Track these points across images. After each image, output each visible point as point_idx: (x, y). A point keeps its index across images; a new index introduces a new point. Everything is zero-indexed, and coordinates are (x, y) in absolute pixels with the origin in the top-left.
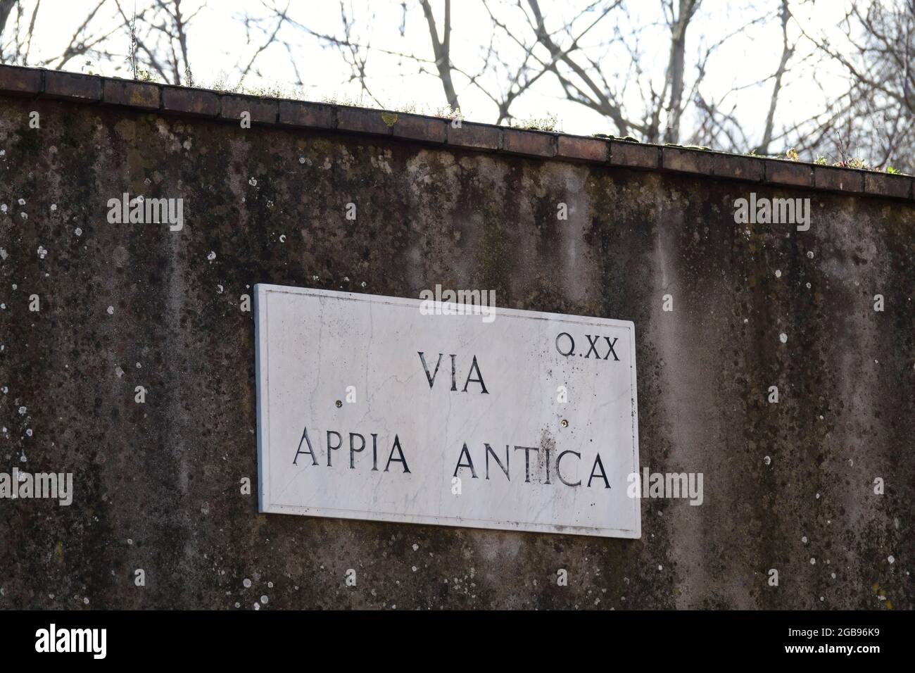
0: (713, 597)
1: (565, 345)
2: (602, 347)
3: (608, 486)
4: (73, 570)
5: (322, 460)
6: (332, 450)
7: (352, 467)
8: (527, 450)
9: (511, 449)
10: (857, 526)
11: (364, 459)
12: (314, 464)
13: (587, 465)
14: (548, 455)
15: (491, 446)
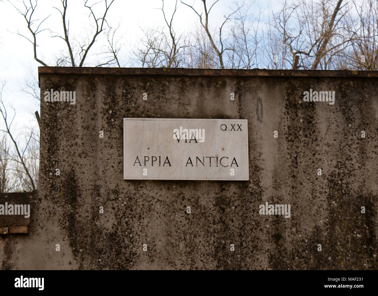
0: (275, 196)
1: (224, 127)
2: (236, 127)
3: (237, 166)
4: (66, 198)
5: (143, 164)
6: (146, 162)
7: (152, 165)
8: (210, 158)
9: (205, 158)
10: (327, 173)
11: (156, 163)
12: (140, 165)
13: (230, 160)
14: (217, 159)
15: (198, 157)
